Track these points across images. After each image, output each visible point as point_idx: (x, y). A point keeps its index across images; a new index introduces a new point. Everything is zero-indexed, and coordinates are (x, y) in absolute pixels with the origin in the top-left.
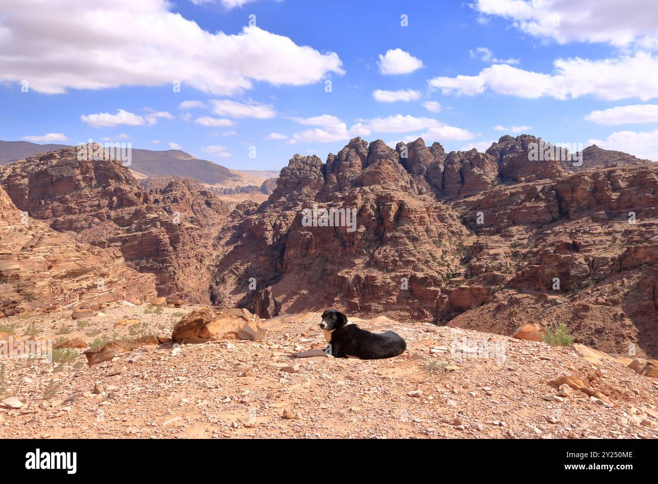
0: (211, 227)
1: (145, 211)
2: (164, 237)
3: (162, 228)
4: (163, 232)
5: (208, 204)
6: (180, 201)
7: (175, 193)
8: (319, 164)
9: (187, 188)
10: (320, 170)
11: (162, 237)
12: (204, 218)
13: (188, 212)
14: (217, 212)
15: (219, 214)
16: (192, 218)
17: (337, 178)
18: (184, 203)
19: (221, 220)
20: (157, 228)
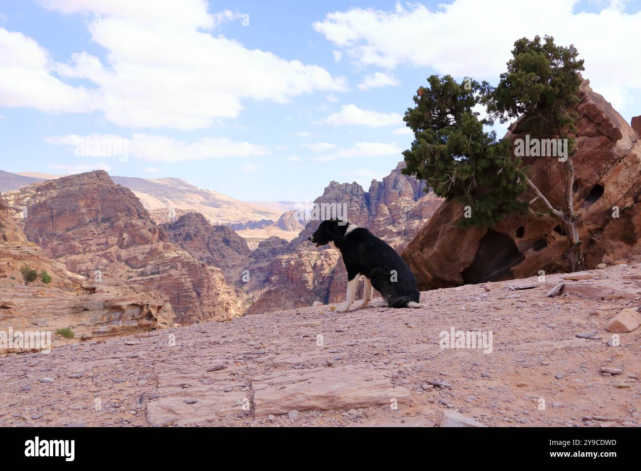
0: (231, 269)
1: (162, 250)
2: (185, 281)
3: (183, 270)
4: (184, 274)
5: (227, 241)
6: (194, 238)
7: (188, 228)
8: (360, 192)
9: (201, 223)
10: (362, 200)
11: (184, 281)
12: (223, 258)
13: (203, 251)
14: (237, 251)
15: (240, 254)
16: (208, 258)
17: (389, 209)
18: (199, 241)
19: (242, 260)
20: (177, 270)
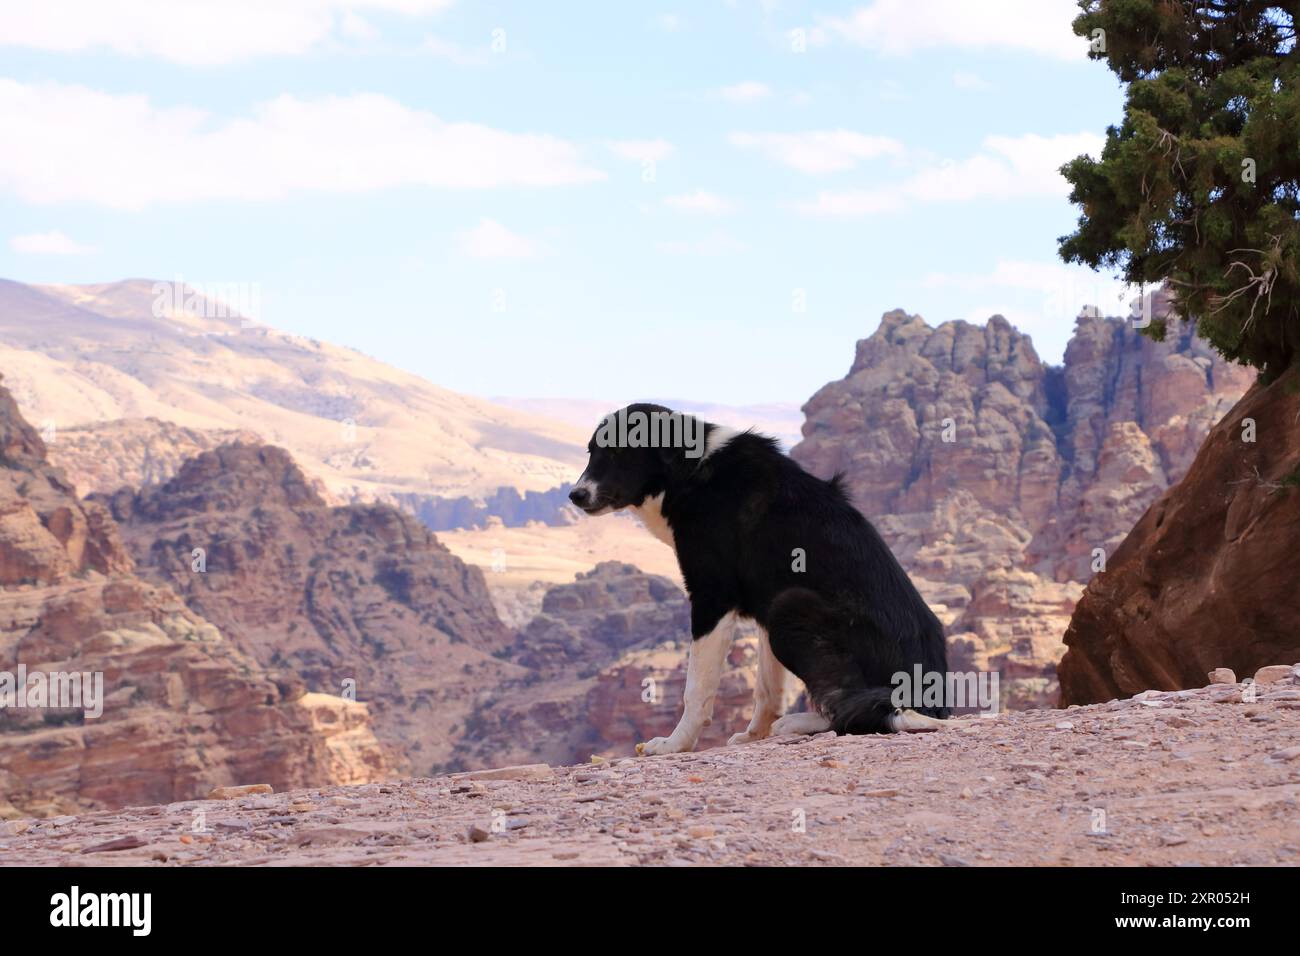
0: (414, 708)
1: (99, 612)
2: (202, 757)
3: (194, 707)
4: (198, 729)
5: (396, 581)
6: (245, 563)
7: (221, 515)
8: (1022, 366)
9: (278, 491)
10: (1032, 400)
11: (193, 758)
12: (377, 656)
13: (285, 624)
14: (441, 626)
15: (455, 638)
16: (308, 655)
17: (1158, 447)
18: (269, 574)
19: (467, 670)
20: (166, 706)
